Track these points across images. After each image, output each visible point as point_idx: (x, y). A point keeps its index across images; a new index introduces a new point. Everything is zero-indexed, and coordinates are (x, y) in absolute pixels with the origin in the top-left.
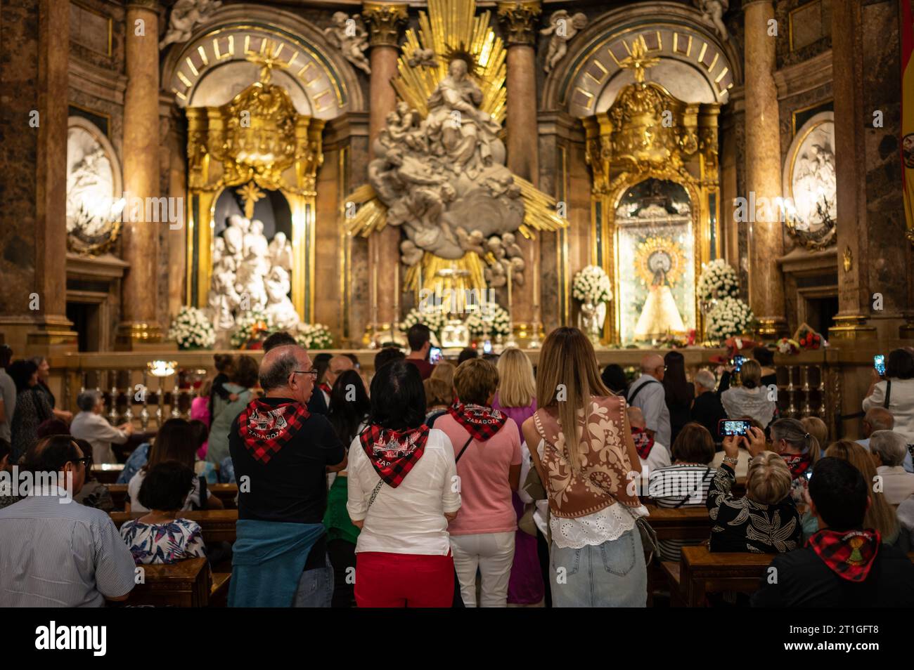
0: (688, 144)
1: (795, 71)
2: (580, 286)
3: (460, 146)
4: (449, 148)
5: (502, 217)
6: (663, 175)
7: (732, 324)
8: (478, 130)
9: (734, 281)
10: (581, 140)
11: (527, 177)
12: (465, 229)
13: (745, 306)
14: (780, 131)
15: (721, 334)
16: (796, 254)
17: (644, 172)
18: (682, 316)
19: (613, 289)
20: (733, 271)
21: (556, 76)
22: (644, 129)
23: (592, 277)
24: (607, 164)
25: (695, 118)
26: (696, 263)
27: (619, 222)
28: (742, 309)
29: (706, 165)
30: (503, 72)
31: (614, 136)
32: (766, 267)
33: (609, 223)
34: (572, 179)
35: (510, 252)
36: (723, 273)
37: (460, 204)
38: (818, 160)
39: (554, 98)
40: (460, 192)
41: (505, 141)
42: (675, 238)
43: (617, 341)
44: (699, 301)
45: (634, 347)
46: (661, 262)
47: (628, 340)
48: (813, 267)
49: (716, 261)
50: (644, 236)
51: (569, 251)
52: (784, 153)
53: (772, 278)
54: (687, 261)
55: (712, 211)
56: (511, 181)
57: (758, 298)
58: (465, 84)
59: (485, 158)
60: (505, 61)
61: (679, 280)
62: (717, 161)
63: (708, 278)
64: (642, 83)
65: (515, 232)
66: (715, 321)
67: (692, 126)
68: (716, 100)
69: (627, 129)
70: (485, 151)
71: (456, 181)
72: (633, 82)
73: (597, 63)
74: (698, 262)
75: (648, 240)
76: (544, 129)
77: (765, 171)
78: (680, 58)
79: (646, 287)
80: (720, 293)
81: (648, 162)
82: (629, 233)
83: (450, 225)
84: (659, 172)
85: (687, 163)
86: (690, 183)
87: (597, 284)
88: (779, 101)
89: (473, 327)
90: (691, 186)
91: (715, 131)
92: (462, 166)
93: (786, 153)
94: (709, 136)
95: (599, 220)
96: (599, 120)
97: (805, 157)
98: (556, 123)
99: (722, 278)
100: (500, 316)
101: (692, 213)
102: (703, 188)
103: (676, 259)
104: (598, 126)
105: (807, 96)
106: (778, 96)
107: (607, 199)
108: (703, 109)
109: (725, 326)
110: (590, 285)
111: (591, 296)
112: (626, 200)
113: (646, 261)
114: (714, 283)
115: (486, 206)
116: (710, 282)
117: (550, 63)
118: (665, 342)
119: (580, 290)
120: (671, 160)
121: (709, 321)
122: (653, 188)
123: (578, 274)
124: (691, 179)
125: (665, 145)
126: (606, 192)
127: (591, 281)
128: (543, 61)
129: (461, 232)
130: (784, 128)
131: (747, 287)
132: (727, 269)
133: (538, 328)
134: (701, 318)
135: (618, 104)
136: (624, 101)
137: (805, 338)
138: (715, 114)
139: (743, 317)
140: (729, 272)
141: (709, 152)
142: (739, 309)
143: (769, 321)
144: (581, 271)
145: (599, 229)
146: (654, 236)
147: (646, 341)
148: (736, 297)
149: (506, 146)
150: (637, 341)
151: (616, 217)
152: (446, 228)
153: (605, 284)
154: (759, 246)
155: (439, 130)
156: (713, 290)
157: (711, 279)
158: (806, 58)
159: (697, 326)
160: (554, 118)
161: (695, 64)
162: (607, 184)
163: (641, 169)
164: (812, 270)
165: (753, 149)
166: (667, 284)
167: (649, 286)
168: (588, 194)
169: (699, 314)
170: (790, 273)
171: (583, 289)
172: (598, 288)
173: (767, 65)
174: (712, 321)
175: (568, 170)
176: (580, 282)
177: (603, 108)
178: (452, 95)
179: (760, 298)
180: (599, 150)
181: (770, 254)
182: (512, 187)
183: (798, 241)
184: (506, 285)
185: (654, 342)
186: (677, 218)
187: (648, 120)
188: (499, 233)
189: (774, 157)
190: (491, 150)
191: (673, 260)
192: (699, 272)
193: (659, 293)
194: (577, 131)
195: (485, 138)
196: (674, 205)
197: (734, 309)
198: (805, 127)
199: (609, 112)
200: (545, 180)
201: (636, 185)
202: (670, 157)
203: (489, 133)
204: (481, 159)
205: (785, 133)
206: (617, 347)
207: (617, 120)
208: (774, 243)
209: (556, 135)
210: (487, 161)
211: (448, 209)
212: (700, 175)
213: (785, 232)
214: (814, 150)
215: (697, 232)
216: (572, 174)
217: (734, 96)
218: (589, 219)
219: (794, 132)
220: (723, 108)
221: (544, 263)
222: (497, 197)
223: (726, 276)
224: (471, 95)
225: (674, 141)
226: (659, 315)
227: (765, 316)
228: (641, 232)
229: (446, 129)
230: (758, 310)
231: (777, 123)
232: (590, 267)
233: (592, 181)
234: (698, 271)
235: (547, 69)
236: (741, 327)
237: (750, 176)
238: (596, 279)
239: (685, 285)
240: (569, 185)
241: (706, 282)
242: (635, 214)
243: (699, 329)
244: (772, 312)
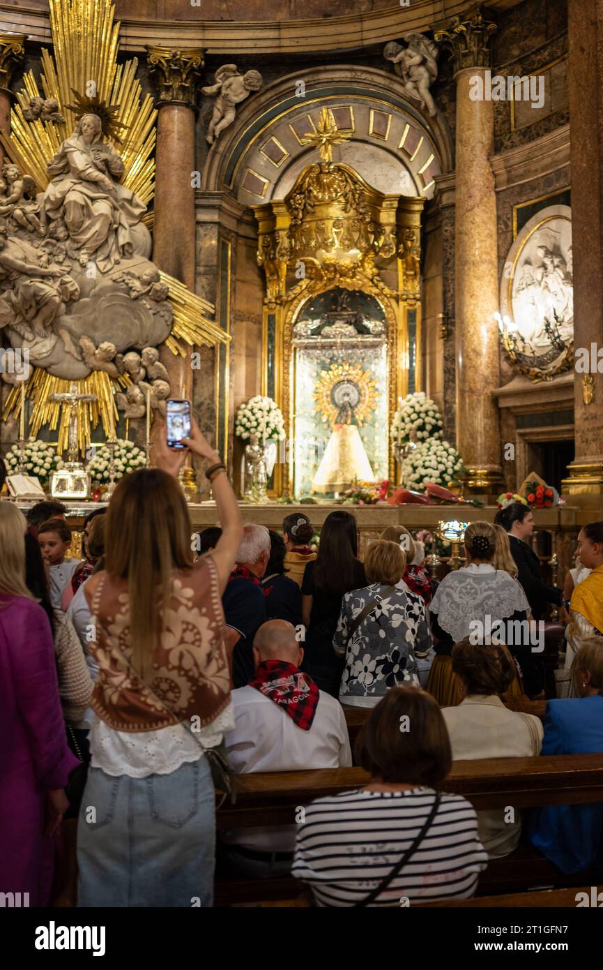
0: (384, 245)
1: (517, 155)
2: (245, 420)
3: (89, 228)
4: (73, 230)
5: (142, 326)
6: (353, 284)
7: (437, 473)
8: (115, 208)
9: (437, 420)
10: (253, 235)
11: (179, 276)
12: (93, 340)
13: (452, 450)
14: (498, 229)
15: (421, 485)
16: (516, 384)
17: (329, 280)
18: (372, 463)
19: (286, 426)
20: (436, 407)
21: (221, 149)
22: (330, 223)
23: (260, 410)
24: (284, 267)
25: (393, 213)
26: (391, 396)
27: (296, 341)
28: (449, 455)
29: (405, 274)
30: (152, 138)
31: (293, 231)
32: (479, 401)
33: (284, 342)
34: (239, 285)
35: (152, 372)
36: (423, 409)
37: (86, 305)
38: (544, 266)
39: (218, 176)
40: (87, 290)
41: (151, 227)
42: (366, 365)
43: (290, 493)
44: (394, 444)
45: (311, 501)
46: (348, 395)
47: (304, 492)
48: (538, 402)
49: (415, 394)
50: (328, 361)
51: (231, 376)
52: (502, 259)
53: (486, 416)
54: (380, 395)
55: (412, 331)
56: (157, 278)
57: (467, 440)
58: (99, 147)
59: (123, 246)
60: (155, 124)
61: (369, 418)
62: (418, 270)
63: (405, 415)
64: (330, 164)
65: (160, 346)
66: (415, 468)
67: (388, 224)
68: (419, 195)
69: (309, 222)
70: (124, 237)
71: (82, 273)
72: (317, 161)
73: (274, 139)
74: (393, 395)
75: (332, 367)
76: (203, 216)
77: (479, 278)
78: (376, 141)
79: (329, 426)
80: (419, 434)
81: (334, 266)
82: (309, 355)
83: (71, 332)
84: (348, 280)
85: (383, 271)
86: (385, 295)
87: (267, 419)
88: (497, 193)
89: (97, 471)
90: (386, 300)
91: (417, 232)
92: (90, 255)
93: (505, 258)
94: (409, 238)
95: (271, 339)
96: (275, 210)
97: (528, 262)
98: (219, 208)
99: (423, 415)
100: (134, 458)
101: (387, 333)
102: (401, 303)
103: (367, 391)
104: (272, 218)
105: (532, 187)
106: (496, 187)
107: (283, 311)
108: (404, 204)
109: (426, 476)
110: (257, 420)
111: (258, 435)
112: (306, 314)
113: (329, 393)
114: (412, 421)
115: (122, 310)
116: (407, 420)
117: (214, 131)
118: (350, 496)
119: (243, 426)
120: (363, 266)
121: (405, 469)
122: (340, 301)
123: (243, 406)
124: (387, 291)
125: (356, 245)
126: (282, 302)
127: (259, 415)
128: (205, 129)
129: (86, 342)
130: (502, 226)
131: (454, 427)
132: (428, 404)
133: (185, 474)
134: (395, 466)
135: (298, 189)
136: (306, 185)
137: (534, 492)
138: (418, 211)
139: (450, 464)
140: (431, 408)
141: (409, 258)
142: (445, 453)
143: (481, 470)
144: (246, 403)
145: (271, 351)
146: (340, 361)
147: (327, 493)
148: (440, 439)
149: (152, 234)
150: (315, 493)
151: (294, 335)
152: (66, 337)
153: (277, 419)
154: (470, 373)
155: (60, 204)
156: (410, 430)
157: (409, 416)
158: (531, 139)
159: (390, 476)
160: (216, 202)
161: (395, 150)
162: (283, 293)
163: (327, 275)
164: (536, 405)
165: (464, 251)
166: (354, 422)
167: (332, 425)
168: (259, 304)
169: (393, 460)
170: (508, 409)
171: (248, 425)
172: (268, 424)
173: (483, 147)
174: (410, 469)
175: (234, 273)
176: (244, 416)
177: (281, 195)
178: (80, 160)
179: (470, 440)
180: (274, 249)
181: (483, 384)
182: (157, 286)
183: (518, 368)
184: (145, 416)
185: (337, 496)
186: (370, 339)
187: (335, 211)
188: (139, 347)
189: (491, 262)
190: (132, 236)
191: (363, 392)
192: (393, 408)
193: (345, 433)
194: (247, 223)
195: (125, 220)
196: (366, 323)
197: (439, 453)
198: (528, 225)
199: (288, 199)
200: (203, 281)
201: (320, 296)
202: (362, 261)
203: (130, 215)
204: (117, 248)
205: (503, 232)
206: (290, 502)
207: (297, 209)
208: (489, 370)
209: (218, 224)
210: (126, 251)
211: (68, 312)
212: (398, 287)
213: (503, 357)
214: (541, 253)
215: (392, 357)
216: (238, 276)
217: (443, 186)
218: (260, 337)
219: (515, 233)
220: (427, 204)
221: (197, 390)
222: (136, 299)
223: (426, 412)
224: (106, 162)
225: (368, 240)
226: (343, 463)
227: (475, 463)
228: (324, 356)
229: (70, 202)
230: (467, 455)
231: (495, 219)
232: (258, 398)
233: (264, 289)
234: (393, 406)
235: (210, 139)
236: (447, 478)
237: (460, 284)
238: (266, 413)
239: (377, 425)
240: (234, 290)
241: (403, 420)
242: (316, 332)
243: (392, 479)
244: (485, 458)
